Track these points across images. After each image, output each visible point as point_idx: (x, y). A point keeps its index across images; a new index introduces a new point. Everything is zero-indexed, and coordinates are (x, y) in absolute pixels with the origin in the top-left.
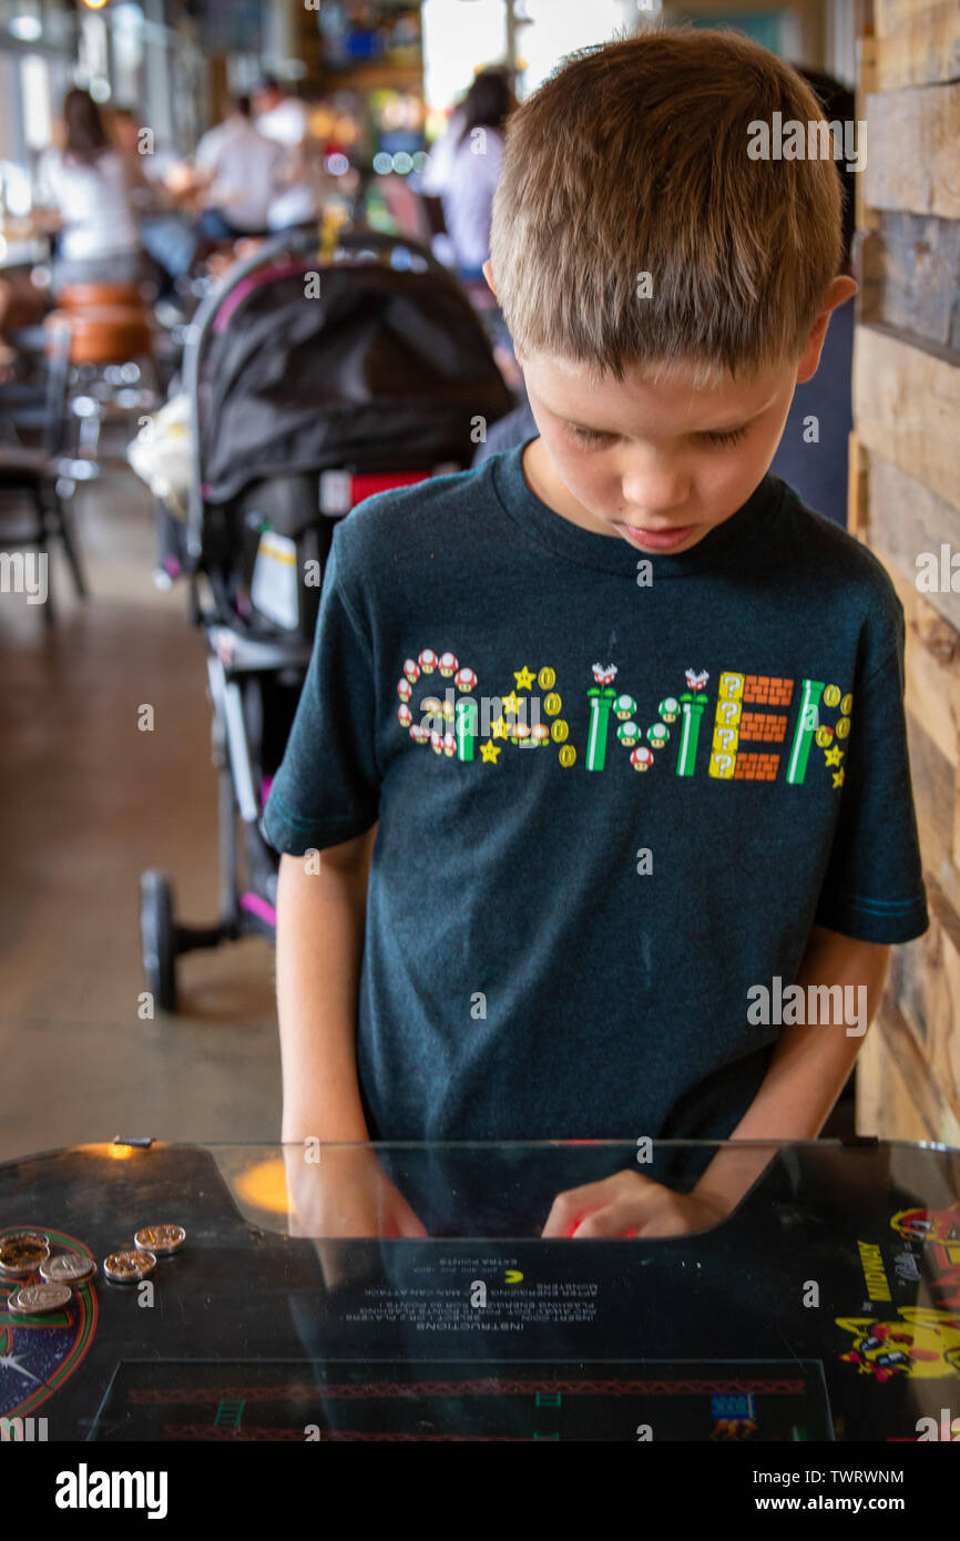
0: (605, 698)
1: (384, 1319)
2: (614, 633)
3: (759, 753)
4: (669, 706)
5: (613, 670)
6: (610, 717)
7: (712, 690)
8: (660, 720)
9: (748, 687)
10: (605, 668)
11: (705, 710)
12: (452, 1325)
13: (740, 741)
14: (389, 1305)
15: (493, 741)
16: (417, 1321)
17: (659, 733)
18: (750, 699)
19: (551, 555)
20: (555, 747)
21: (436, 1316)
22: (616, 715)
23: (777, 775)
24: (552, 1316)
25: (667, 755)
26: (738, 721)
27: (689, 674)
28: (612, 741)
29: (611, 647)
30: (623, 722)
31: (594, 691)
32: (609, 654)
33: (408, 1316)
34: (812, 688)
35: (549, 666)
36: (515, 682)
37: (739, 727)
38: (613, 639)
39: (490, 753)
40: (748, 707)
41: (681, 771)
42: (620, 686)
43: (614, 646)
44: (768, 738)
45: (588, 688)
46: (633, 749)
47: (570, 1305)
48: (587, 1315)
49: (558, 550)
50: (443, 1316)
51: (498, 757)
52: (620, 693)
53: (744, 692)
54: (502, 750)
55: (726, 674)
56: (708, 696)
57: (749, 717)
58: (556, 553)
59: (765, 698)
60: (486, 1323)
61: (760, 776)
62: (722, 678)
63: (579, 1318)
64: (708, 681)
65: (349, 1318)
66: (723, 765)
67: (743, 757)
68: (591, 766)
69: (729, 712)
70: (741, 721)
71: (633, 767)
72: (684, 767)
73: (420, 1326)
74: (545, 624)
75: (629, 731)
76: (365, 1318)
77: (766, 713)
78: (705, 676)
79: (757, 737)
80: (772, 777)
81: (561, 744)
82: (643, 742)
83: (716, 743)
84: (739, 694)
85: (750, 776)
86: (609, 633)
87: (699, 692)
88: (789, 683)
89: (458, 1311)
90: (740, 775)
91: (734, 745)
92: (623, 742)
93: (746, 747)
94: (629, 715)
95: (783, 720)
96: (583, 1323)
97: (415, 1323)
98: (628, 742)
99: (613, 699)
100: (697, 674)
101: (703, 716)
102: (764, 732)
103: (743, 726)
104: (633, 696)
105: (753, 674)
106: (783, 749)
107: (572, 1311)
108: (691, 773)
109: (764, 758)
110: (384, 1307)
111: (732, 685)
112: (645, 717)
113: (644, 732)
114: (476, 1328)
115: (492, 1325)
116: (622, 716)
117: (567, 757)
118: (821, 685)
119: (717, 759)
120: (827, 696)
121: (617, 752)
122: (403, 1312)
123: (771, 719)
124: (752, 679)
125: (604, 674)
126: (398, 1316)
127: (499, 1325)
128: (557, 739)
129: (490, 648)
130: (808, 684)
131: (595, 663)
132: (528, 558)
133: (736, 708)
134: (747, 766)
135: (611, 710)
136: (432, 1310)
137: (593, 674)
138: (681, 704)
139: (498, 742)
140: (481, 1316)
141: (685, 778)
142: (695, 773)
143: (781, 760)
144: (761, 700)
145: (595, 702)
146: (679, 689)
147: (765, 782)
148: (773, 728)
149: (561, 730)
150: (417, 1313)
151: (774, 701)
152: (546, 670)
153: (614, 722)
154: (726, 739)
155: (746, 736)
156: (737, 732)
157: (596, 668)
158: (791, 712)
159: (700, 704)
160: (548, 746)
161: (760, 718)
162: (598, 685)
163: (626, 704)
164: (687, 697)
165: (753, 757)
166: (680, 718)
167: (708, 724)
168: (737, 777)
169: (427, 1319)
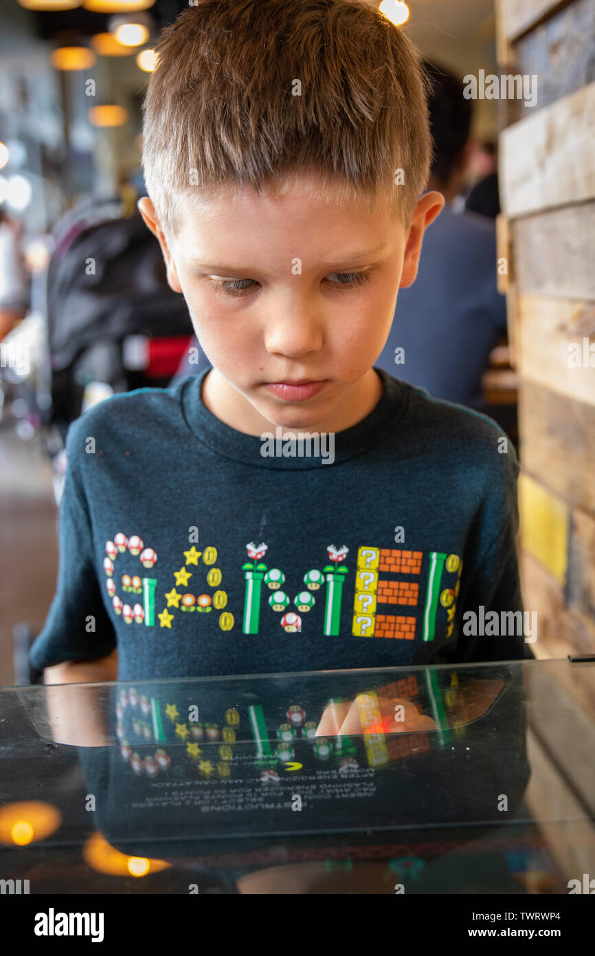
0: (258, 571)
1: (169, 805)
2: (264, 517)
3: (396, 615)
4: (314, 576)
5: (263, 548)
6: (262, 588)
7: (351, 563)
8: (305, 589)
9: (382, 559)
10: (257, 546)
11: (346, 578)
12: (237, 806)
13: (379, 605)
14: (175, 793)
15: (168, 609)
16: (202, 805)
17: (305, 600)
18: (385, 568)
19: (212, 454)
20: (217, 613)
21: (221, 800)
22: (267, 586)
23: (415, 636)
24: (333, 794)
25: (314, 618)
26: (376, 588)
27: (331, 549)
28: (265, 610)
29: (262, 529)
30: (274, 591)
31: (248, 566)
32: (261, 534)
33: (193, 801)
34: (437, 559)
35: (212, 546)
36: (185, 559)
37: (376, 593)
38: (264, 522)
39: (166, 619)
40: (383, 576)
41: (328, 632)
42: (270, 561)
43: (265, 527)
44: (402, 602)
45: (243, 564)
46: (283, 614)
47: (350, 785)
48: (368, 792)
49: (218, 450)
50: (227, 799)
51: (172, 622)
52: (270, 567)
53: (380, 563)
54: (175, 617)
55: (363, 548)
56: (347, 567)
57: (384, 584)
58: (216, 453)
59: (398, 567)
60: (270, 803)
61: (399, 636)
62: (360, 551)
63: (360, 795)
64: (348, 554)
65: (135, 805)
66: (364, 625)
67: (381, 618)
68: (247, 630)
69: (367, 580)
70: (378, 587)
71: (283, 629)
72: (330, 627)
73: (205, 809)
74: (209, 510)
75: (279, 599)
76: (151, 805)
77: (400, 581)
78: (345, 550)
79: (393, 601)
80: (410, 636)
81: (221, 611)
82: (292, 608)
83: (358, 607)
84: (375, 565)
85: (389, 635)
86: (260, 517)
87: (341, 564)
88: (418, 555)
89: (242, 795)
90: (380, 634)
91: (373, 609)
92: (274, 608)
93: (383, 609)
94: (279, 586)
95: (415, 586)
96: (366, 798)
97: (199, 807)
98: (278, 609)
99: (265, 572)
100: (338, 549)
101: (344, 584)
102: (398, 597)
103: (380, 592)
104: (281, 569)
105: (386, 548)
106: (418, 611)
107: (353, 790)
108: (336, 633)
109: (401, 619)
110: (170, 795)
111: (369, 557)
112: (293, 586)
113: (292, 599)
114: (260, 807)
115: (276, 804)
116: (272, 586)
117: (227, 622)
118: (444, 556)
119: (359, 620)
120: (449, 563)
121: (269, 617)
122: (188, 799)
123: (404, 585)
124: (386, 552)
125: (256, 550)
126: (183, 802)
127: (282, 804)
128: (218, 607)
129: (166, 532)
130: (434, 556)
131: (249, 543)
132: (195, 457)
133: (374, 577)
134: (385, 626)
135: (263, 582)
136: (216, 796)
137: (247, 551)
138: (325, 574)
139: (172, 610)
140: (265, 798)
141: (331, 637)
142: (341, 632)
143: (417, 621)
144: (395, 569)
145: (249, 576)
146: (321, 562)
147: (404, 641)
148: (406, 594)
149: (221, 599)
150: (202, 798)
151: (405, 570)
152: (209, 549)
153: (266, 592)
154: (365, 603)
155: (383, 600)
156: (375, 596)
157: (250, 547)
158: (421, 579)
159: (341, 574)
160: (210, 613)
161: (394, 584)
162: (251, 560)
163: (275, 575)
164: (329, 568)
165: (391, 619)
166: (324, 587)
167: (349, 590)
168: (377, 635)
169: (212, 803)
